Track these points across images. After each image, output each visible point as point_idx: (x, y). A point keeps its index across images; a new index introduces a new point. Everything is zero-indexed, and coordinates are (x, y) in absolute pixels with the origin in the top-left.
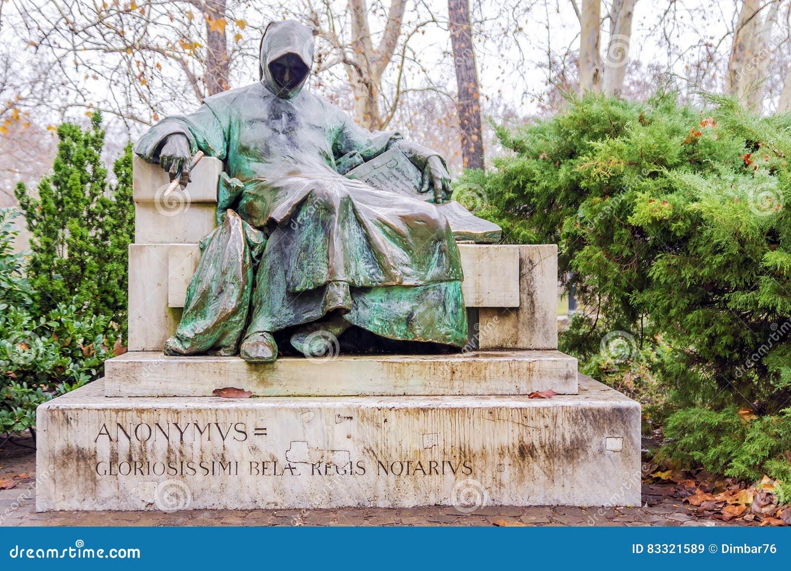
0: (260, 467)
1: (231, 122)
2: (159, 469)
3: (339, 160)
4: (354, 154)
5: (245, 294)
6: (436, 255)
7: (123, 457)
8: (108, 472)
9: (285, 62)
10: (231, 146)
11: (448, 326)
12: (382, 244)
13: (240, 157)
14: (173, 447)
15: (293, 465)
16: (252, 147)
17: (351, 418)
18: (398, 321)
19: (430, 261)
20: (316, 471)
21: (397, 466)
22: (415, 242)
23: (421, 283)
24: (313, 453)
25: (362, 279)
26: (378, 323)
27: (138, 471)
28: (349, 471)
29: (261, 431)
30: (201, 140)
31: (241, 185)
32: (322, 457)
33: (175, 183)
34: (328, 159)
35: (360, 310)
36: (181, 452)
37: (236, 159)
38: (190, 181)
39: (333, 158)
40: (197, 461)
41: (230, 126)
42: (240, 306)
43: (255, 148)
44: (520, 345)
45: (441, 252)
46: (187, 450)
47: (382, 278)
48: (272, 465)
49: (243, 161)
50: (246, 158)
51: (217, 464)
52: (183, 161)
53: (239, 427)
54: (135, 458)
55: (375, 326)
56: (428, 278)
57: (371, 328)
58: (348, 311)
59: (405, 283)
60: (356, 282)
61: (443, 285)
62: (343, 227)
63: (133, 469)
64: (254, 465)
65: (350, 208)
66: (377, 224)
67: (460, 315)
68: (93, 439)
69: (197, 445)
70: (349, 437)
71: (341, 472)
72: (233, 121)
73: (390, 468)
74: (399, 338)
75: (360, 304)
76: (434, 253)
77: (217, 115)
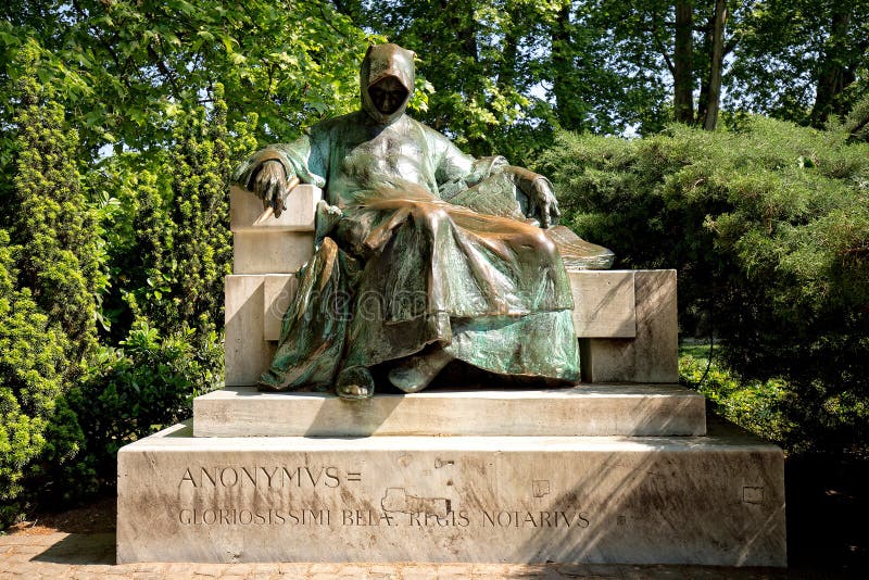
0: (354, 517)
1: (330, 149)
2: (246, 517)
3: (442, 187)
4: (458, 180)
5: (339, 326)
6: (544, 282)
7: (207, 504)
8: (192, 521)
9: (384, 87)
10: (331, 174)
11: (558, 358)
12: (485, 271)
14: (260, 493)
15: (389, 515)
17: (453, 463)
18: (503, 353)
19: (537, 289)
20: (415, 522)
21: (505, 518)
22: (522, 269)
23: (528, 312)
24: (411, 501)
25: (463, 308)
26: (481, 356)
27: (224, 520)
28: (451, 523)
29: (355, 477)
30: (299, 167)
31: (340, 212)
32: (421, 506)
34: (431, 185)
35: (463, 342)
36: (268, 498)
39: (435, 184)
40: (286, 510)
41: (330, 154)
42: (335, 338)
43: (355, 174)
44: (638, 380)
45: (549, 277)
46: (276, 497)
47: (485, 307)
48: (367, 515)
51: (308, 513)
52: (277, 188)
53: (332, 473)
54: (221, 506)
55: (477, 359)
56: (536, 307)
57: (473, 361)
58: (448, 344)
59: (511, 312)
60: (457, 312)
61: (553, 314)
62: (442, 253)
63: (218, 518)
64: (348, 514)
65: (450, 233)
66: (479, 249)
67: (571, 346)
68: (176, 484)
69: (285, 491)
70: (449, 484)
71: (443, 522)
72: (333, 148)
73: (496, 520)
74: (505, 372)
75: (462, 335)
76: (542, 279)
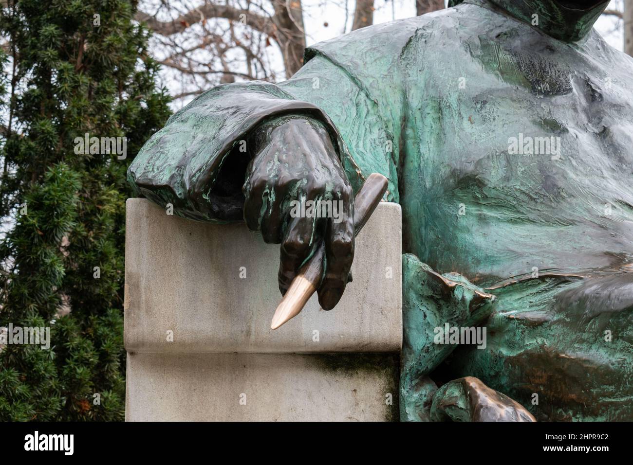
1: (406, 105)
10: (412, 177)
13: (448, 208)
16: (494, 176)
33: (302, 285)
37: (434, 216)
38: (350, 279)
41: (405, 119)
43: (507, 179)
49: (463, 222)
50: (473, 210)
72: (415, 102)
77: (366, 83)
